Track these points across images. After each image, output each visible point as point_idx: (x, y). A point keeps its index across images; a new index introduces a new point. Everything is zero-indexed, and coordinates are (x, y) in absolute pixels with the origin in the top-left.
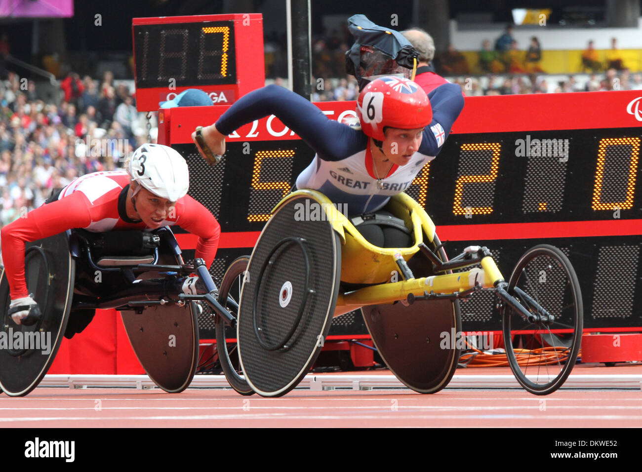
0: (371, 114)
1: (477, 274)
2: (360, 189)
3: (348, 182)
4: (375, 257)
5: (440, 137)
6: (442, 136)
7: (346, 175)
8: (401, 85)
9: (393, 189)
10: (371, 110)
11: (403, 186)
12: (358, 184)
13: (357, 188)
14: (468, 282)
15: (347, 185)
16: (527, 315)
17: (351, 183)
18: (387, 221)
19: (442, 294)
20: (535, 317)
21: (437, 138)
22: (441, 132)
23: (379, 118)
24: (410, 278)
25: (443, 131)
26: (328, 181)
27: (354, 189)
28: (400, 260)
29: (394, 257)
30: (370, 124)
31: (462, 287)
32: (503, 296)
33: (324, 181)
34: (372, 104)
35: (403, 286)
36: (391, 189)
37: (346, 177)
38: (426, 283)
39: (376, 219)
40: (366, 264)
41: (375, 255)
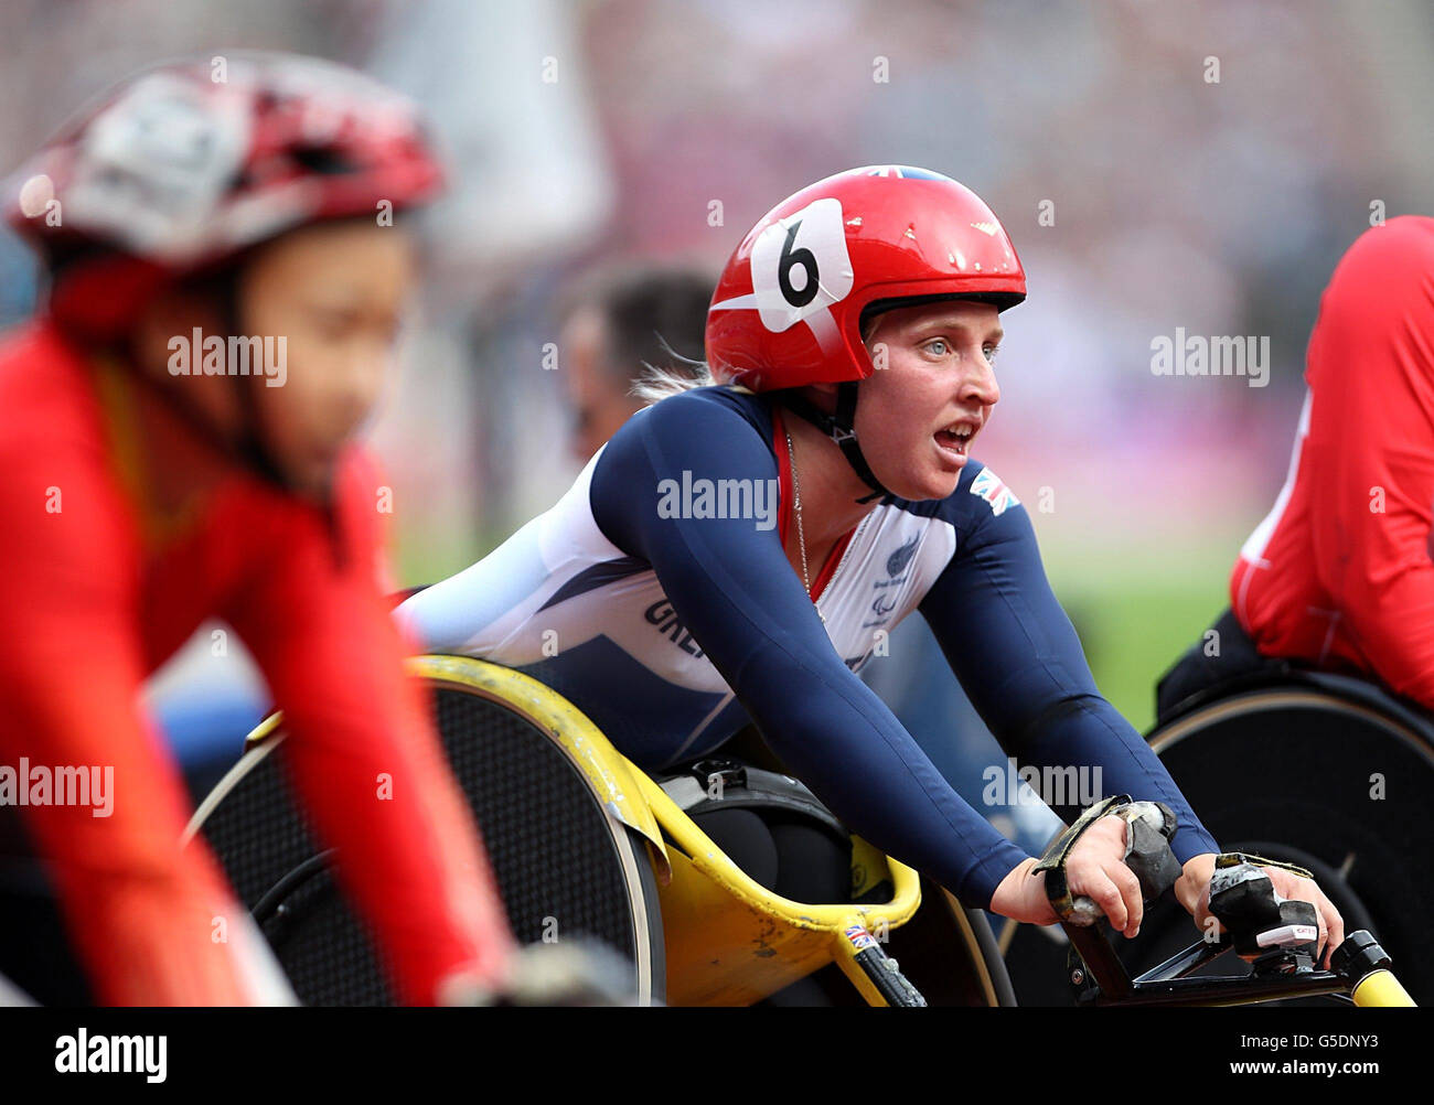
28: (869, 951)
29: (844, 939)
39: (749, 786)
40: (715, 962)
41: (770, 933)
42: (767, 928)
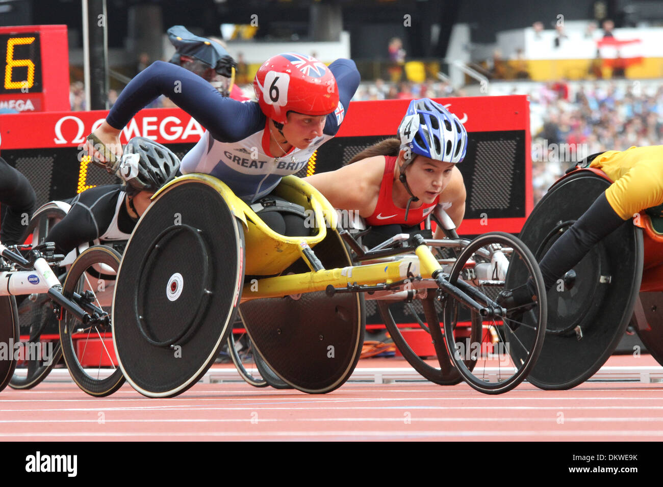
0: (274, 95)
1: (410, 264)
2: (256, 169)
3: (244, 162)
4: (278, 247)
5: (339, 114)
6: (342, 113)
7: (242, 155)
8: (309, 66)
9: (290, 168)
10: (274, 92)
11: (300, 165)
12: (254, 163)
13: (253, 167)
14: (399, 273)
15: (243, 165)
16: (479, 308)
17: (247, 163)
18: (287, 208)
19: (365, 285)
20: (487, 310)
21: (337, 116)
22: (341, 110)
23: (283, 101)
24: (320, 268)
25: (343, 108)
26: (221, 162)
27: (250, 169)
28: (307, 249)
29: (300, 246)
30: (271, 106)
31: (390, 278)
32: (446, 287)
33: (216, 162)
34: (275, 85)
35: (312, 277)
36: (287, 168)
37: (241, 158)
38: (343, 274)
39: (277, 205)
40: (267, 254)
41: (279, 245)
42: (278, 244)
